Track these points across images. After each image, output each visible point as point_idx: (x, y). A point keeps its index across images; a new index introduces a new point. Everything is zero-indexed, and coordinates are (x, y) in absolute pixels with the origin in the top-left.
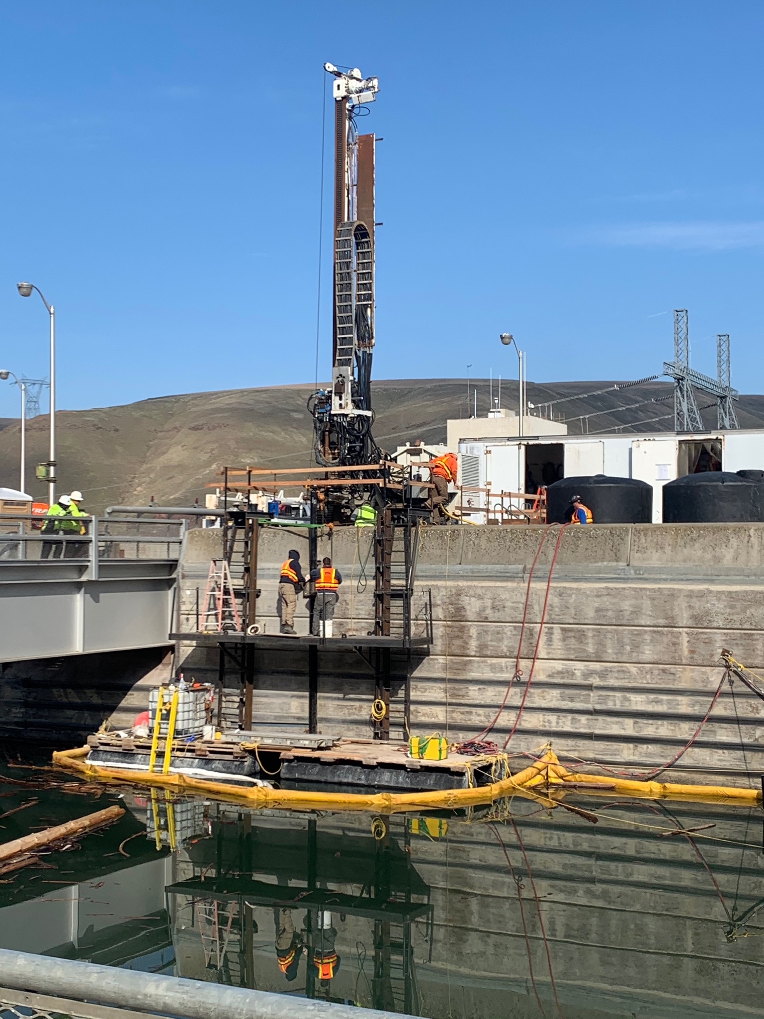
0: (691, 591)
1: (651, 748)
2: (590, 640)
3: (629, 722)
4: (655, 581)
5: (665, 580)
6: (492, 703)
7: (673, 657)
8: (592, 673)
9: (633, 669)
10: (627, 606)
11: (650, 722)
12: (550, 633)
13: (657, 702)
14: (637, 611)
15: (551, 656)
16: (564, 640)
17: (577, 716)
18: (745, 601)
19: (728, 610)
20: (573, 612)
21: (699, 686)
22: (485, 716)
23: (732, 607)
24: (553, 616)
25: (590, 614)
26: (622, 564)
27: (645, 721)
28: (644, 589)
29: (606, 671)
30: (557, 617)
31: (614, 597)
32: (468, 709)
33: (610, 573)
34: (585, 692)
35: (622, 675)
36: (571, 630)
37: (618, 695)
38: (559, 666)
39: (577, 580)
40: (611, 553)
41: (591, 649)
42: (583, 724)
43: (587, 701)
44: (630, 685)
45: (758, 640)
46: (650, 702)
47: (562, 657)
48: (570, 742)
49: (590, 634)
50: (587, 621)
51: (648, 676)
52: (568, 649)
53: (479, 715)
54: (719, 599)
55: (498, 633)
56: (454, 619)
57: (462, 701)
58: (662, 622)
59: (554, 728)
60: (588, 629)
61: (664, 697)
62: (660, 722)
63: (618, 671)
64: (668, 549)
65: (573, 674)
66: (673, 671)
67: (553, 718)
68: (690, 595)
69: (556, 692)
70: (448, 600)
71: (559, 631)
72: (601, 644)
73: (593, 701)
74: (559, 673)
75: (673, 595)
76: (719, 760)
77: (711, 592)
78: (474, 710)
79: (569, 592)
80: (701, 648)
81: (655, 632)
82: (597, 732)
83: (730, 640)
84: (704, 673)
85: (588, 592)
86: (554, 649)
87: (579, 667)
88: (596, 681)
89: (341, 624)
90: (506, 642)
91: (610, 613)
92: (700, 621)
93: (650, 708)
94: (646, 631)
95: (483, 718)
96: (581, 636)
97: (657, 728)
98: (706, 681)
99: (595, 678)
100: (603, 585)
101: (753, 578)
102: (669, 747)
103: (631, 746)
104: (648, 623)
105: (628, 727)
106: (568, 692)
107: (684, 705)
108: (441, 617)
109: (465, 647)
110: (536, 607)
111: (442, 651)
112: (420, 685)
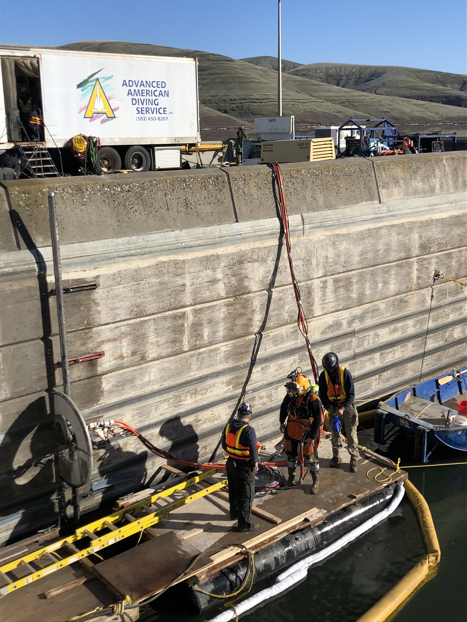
0: (422, 222)
2: (355, 286)
3: (377, 356)
4: (400, 216)
5: (407, 214)
7: (408, 286)
8: (354, 319)
9: (382, 305)
10: (381, 244)
11: (390, 350)
12: (324, 286)
13: (395, 330)
14: (388, 249)
15: (325, 311)
16: (335, 291)
18: (449, 225)
19: (440, 235)
20: (343, 259)
23: (442, 232)
24: (328, 268)
25: (356, 259)
26: (376, 203)
27: (387, 351)
28: (393, 225)
29: (365, 313)
30: (331, 269)
31: (373, 237)
33: (370, 213)
35: (375, 314)
36: (341, 280)
37: (371, 333)
38: (330, 319)
41: (354, 295)
43: (350, 348)
44: (380, 321)
45: (453, 257)
46: (391, 333)
47: (333, 310)
49: (355, 280)
50: (352, 268)
51: (391, 309)
52: (337, 300)
54: (436, 227)
56: (236, 293)
58: (402, 255)
60: (354, 275)
61: (399, 325)
63: (373, 311)
65: (341, 325)
66: (406, 299)
68: (421, 225)
71: (332, 283)
72: (361, 289)
73: (355, 346)
74: (330, 327)
75: (411, 227)
77: (432, 221)
79: (340, 239)
80: (424, 273)
81: (397, 265)
83: (440, 261)
86: (327, 303)
87: (345, 315)
88: (357, 326)
91: (369, 255)
92: (424, 248)
94: (392, 267)
96: (348, 284)
97: (394, 354)
99: (356, 323)
103: (377, 376)
104: (394, 258)
105: (377, 361)
106: (337, 344)
107: (410, 327)
108: (223, 294)
109: (248, 324)
110: (314, 261)
111: (224, 337)
112: (199, 387)
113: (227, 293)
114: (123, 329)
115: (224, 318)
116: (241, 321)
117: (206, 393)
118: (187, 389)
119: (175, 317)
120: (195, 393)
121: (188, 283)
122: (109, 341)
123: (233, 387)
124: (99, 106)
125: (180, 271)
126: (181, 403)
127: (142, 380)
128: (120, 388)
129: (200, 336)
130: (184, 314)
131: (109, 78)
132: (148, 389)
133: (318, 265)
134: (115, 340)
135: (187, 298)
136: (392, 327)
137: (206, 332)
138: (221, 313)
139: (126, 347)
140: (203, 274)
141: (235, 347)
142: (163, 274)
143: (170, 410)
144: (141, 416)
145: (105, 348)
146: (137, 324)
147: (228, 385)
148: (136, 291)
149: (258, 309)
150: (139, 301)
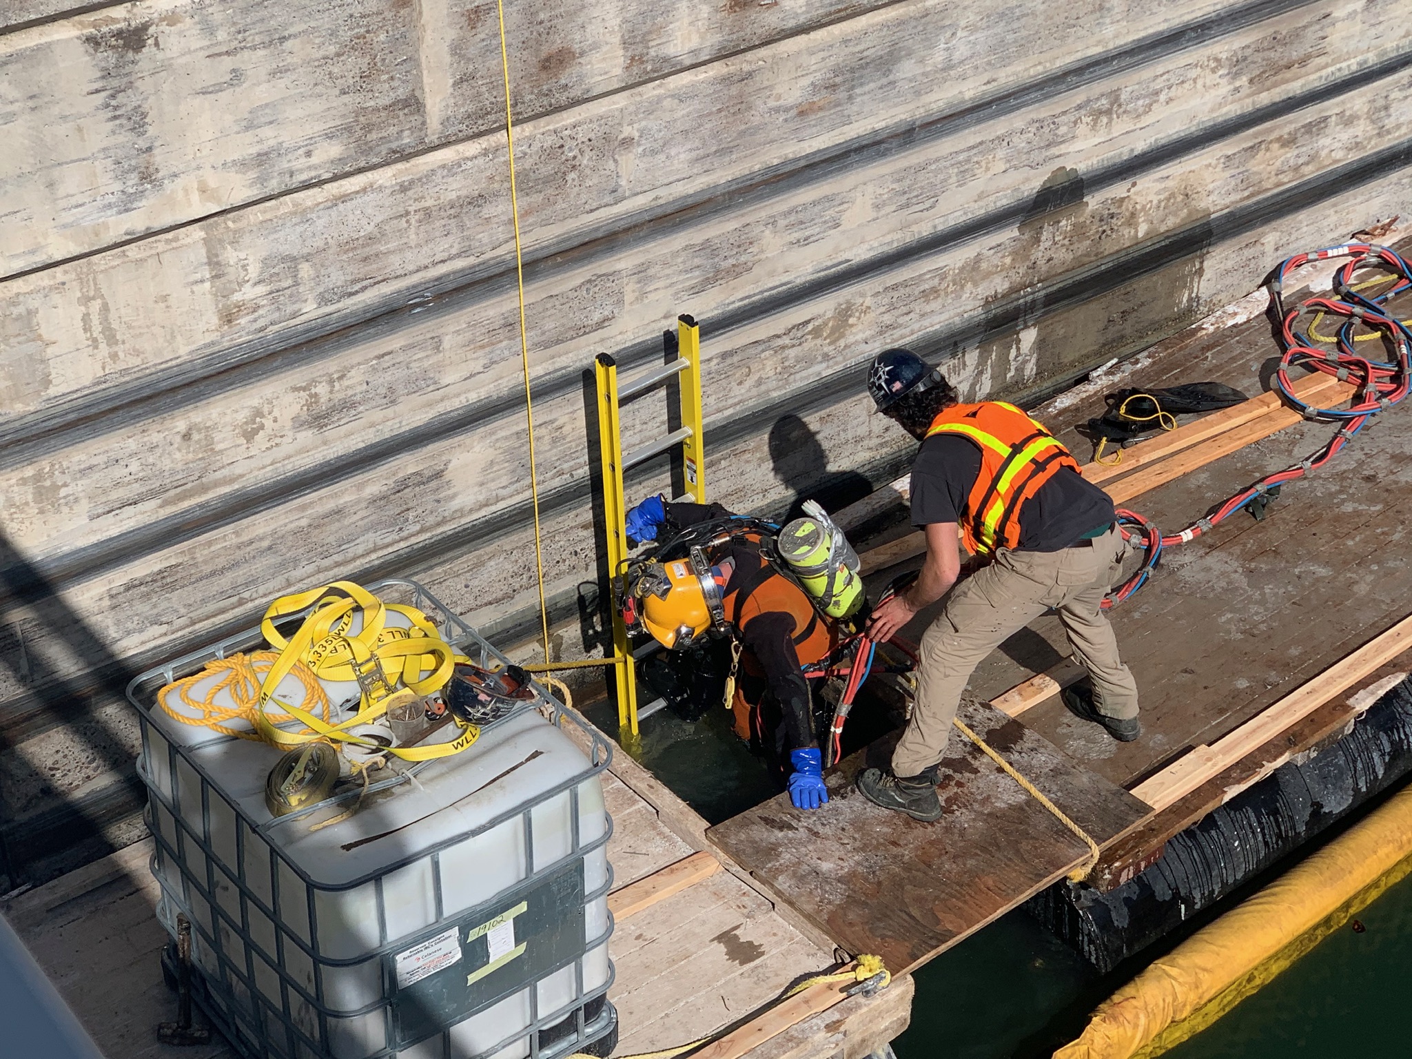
32: (1309, 114)
57: (1296, 87)
78: (1332, 106)
117: (1148, 109)
120: (1113, 107)
123: (1251, 81)
126: (1055, 151)
127: (922, 61)
128: (842, 95)
143: (1014, 177)
144: (908, 206)
147: (1236, 76)
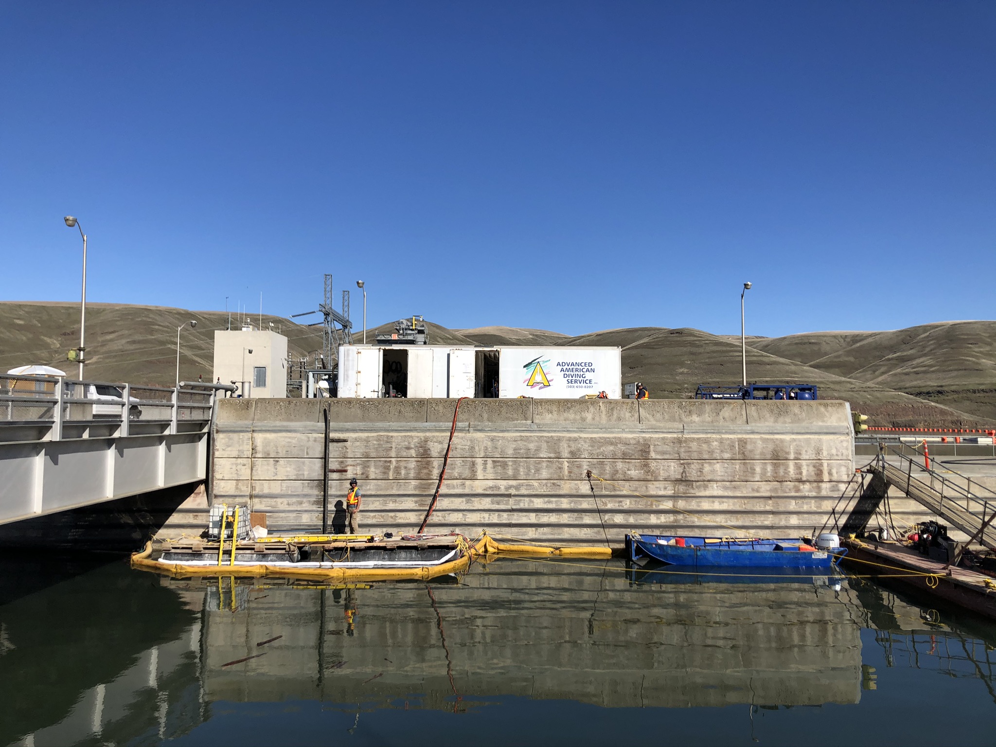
0: (570, 437)
1: (546, 529)
2: (510, 467)
3: (533, 515)
4: (549, 432)
5: (555, 431)
6: (447, 508)
7: (559, 476)
8: (510, 487)
9: (535, 483)
10: (532, 446)
11: (545, 514)
12: (485, 463)
13: (549, 502)
14: (538, 449)
15: (486, 478)
16: (494, 467)
17: (501, 513)
18: (600, 442)
19: (590, 448)
20: (500, 450)
21: (574, 492)
22: (443, 517)
23: (592, 446)
24: (487, 454)
25: (510, 452)
26: (529, 422)
27: (542, 514)
28: (543, 436)
29: (519, 485)
30: (490, 454)
31: (525, 441)
33: (522, 427)
34: (506, 499)
35: (529, 488)
36: (498, 462)
37: (527, 499)
38: (491, 483)
39: (503, 431)
40: (522, 415)
41: (510, 472)
42: (505, 518)
43: (507, 504)
44: (534, 493)
45: (606, 464)
46: (545, 503)
47: (493, 478)
48: (497, 529)
49: (510, 464)
50: (508, 456)
51: (545, 487)
52: (496, 473)
53: (438, 516)
54: (585, 442)
55: (452, 465)
56: (423, 456)
58: (552, 455)
59: (487, 522)
60: (509, 461)
61: (554, 499)
62: (551, 514)
63: (527, 485)
64: (555, 413)
65: (499, 488)
66: (558, 484)
67: (486, 515)
68: (570, 439)
69: (488, 500)
70: (418, 445)
71: (491, 462)
72: (516, 470)
73: (511, 503)
74: (490, 488)
75: (559, 439)
76: (585, 534)
77: (581, 438)
79: (497, 438)
80: (576, 470)
81: (548, 461)
82: (514, 522)
83: (592, 465)
84: (576, 484)
85: (509, 439)
86: (487, 473)
87: (503, 483)
88: (513, 492)
89: (342, 462)
90: (457, 471)
91: (522, 451)
92: (574, 455)
93: (546, 506)
94: (543, 461)
95: (441, 518)
96: (504, 465)
97: (549, 518)
98: (578, 489)
99: (513, 490)
100: (518, 434)
101: (604, 430)
102: (556, 528)
103: (534, 529)
104: (545, 456)
105: (532, 518)
106: (495, 499)
107: (565, 504)
108: (414, 455)
109: (430, 473)
110: (477, 448)
111: (414, 477)
112: (398, 499)
113: (416, 455)
114: (358, 462)
115: (414, 468)
116: (425, 471)
118: (390, 498)
119: (386, 461)
120: (396, 502)
121: (394, 447)
122: (351, 465)
124: (538, 378)
125: (389, 440)
129: (399, 473)
130: (390, 461)
131: (547, 361)
132: (369, 493)
133: (479, 451)
134: (354, 466)
135: (393, 454)
136: (546, 499)
137: (403, 472)
138: (412, 464)
139: (359, 470)
140: (403, 444)
141: (421, 483)
142: (380, 440)
145: (349, 468)
146: (366, 461)
148: (366, 446)
149: (436, 467)
150: (367, 451)
